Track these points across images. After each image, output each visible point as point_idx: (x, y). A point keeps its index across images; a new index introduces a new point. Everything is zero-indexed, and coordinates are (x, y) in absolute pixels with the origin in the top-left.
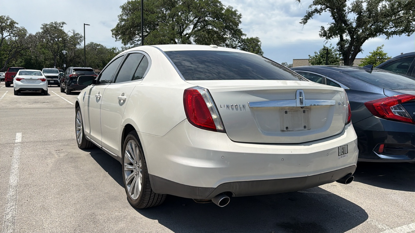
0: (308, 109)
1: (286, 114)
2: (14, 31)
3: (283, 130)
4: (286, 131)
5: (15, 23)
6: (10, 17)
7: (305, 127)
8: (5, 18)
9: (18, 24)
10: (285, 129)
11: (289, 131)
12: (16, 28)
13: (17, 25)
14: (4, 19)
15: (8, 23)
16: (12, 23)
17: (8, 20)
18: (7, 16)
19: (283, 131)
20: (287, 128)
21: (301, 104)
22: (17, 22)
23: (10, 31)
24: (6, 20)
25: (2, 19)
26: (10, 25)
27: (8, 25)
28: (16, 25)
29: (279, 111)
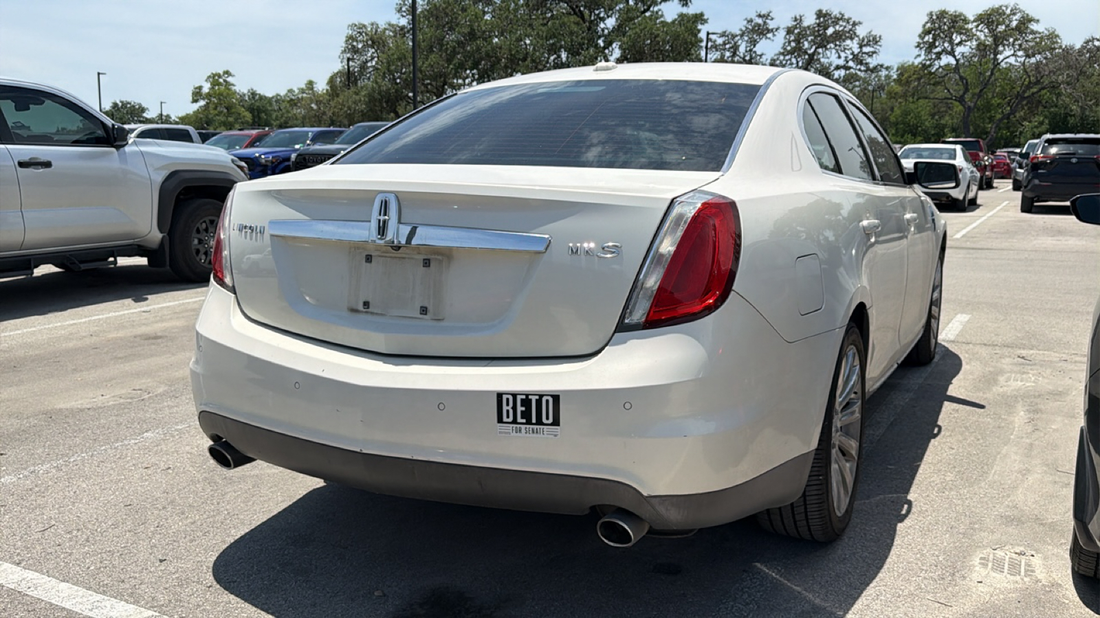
0: (440, 257)
1: (368, 264)
2: (1026, 41)
3: (355, 307)
4: (362, 312)
5: (1031, 20)
6: (1022, 7)
7: (424, 310)
8: (1008, 12)
9: (1038, 21)
10: (361, 307)
11: (372, 313)
12: (1033, 32)
13: (1035, 24)
14: (1004, 14)
15: (1014, 24)
16: (1026, 20)
17: (1014, 14)
18: (1012, 5)
19: (354, 310)
20: (366, 304)
21: (379, 237)
22: (1036, 18)
23: (1017, 43)
24: (1009, 16)
25: (1000, 14)
26: (1018, 28)
27: (1013, 29)
28: (1034, 26)
29: (350, 252)
